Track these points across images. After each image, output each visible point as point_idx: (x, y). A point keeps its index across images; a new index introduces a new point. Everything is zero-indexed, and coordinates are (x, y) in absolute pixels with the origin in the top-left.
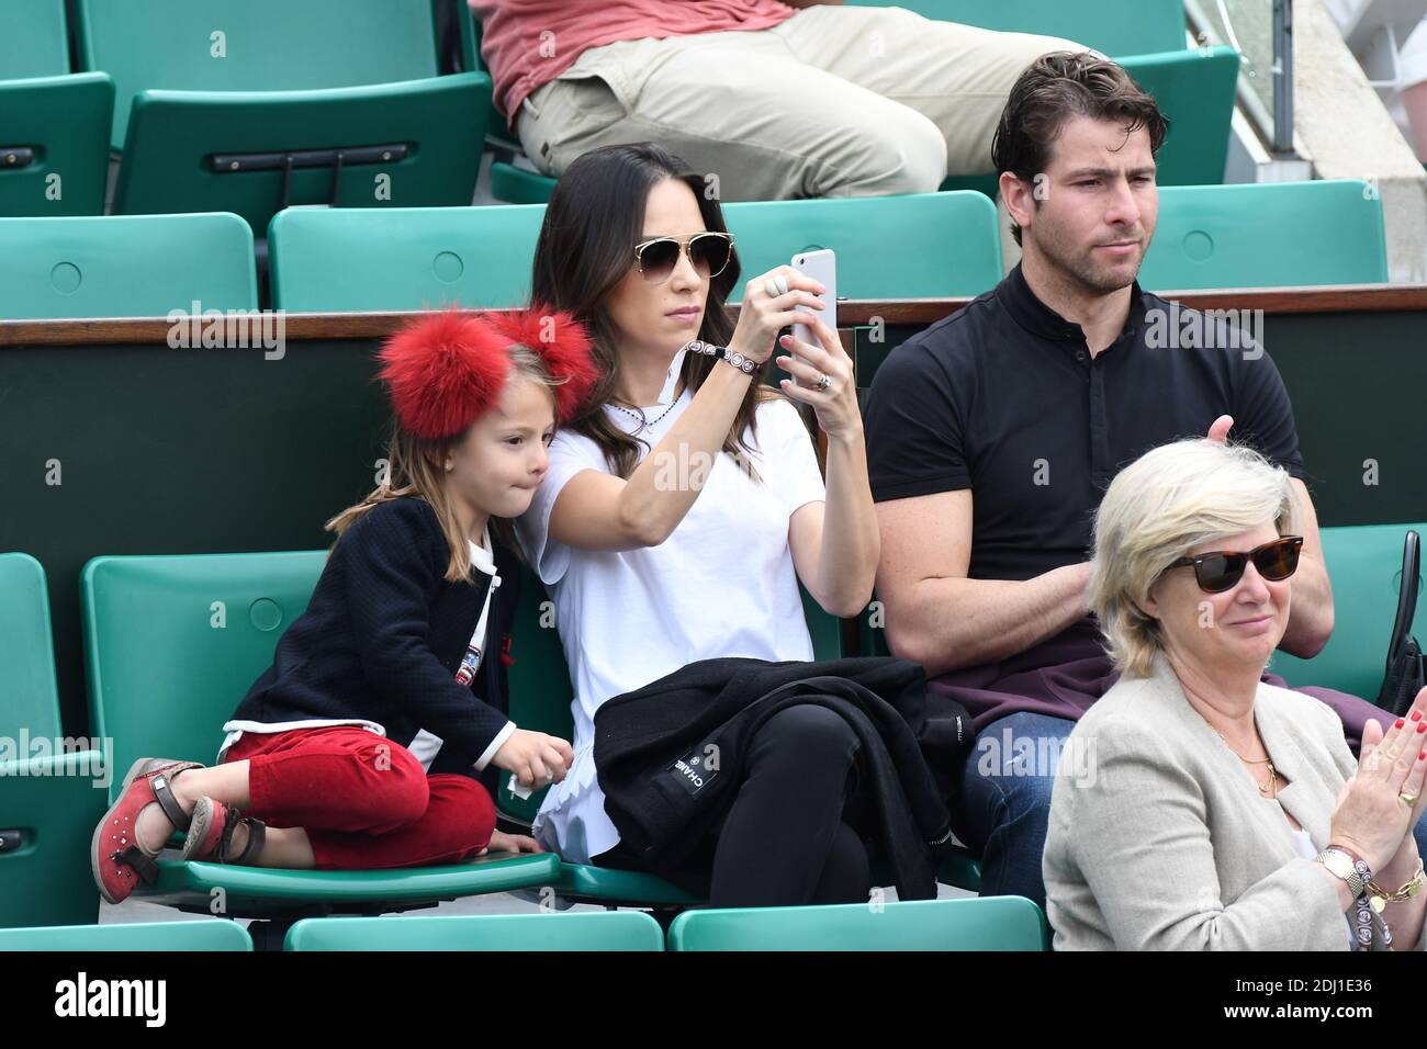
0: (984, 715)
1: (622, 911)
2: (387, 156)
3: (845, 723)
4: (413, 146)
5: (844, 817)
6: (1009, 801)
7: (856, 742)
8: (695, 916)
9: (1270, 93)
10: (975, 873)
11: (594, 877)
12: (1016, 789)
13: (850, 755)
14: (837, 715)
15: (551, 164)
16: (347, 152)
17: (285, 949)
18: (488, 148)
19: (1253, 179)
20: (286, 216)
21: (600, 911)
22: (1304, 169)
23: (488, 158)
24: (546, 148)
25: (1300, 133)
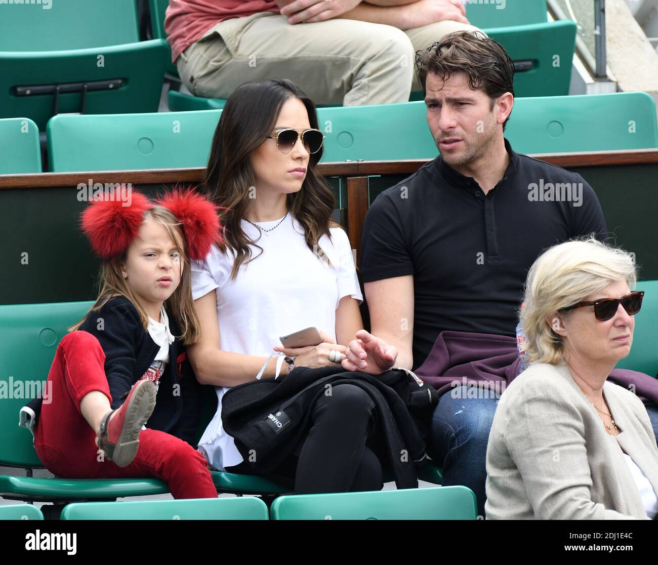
0: (442, 388)
1: (245, 497)
2: (111, 86)
3: (367, 394)
4: (125, 80)
5: (367, 444)
6: (457, 435)
7: (372, 404)
8: (285, 499)
9: (593, 45)
10: (439, 476)
11: (229, 479)
12: (460, 428)
13: (369, 411)
14: (362, 390)
15: (196, 87)
16: (89, 84)
17: (61, 519)
18: (166, 81)
19: (585, 93)
20: (57, 120)
21: (233, 497)
22: (612, 86)
23: (166, 87)
24: (192, 79)
25: (610, 66)
